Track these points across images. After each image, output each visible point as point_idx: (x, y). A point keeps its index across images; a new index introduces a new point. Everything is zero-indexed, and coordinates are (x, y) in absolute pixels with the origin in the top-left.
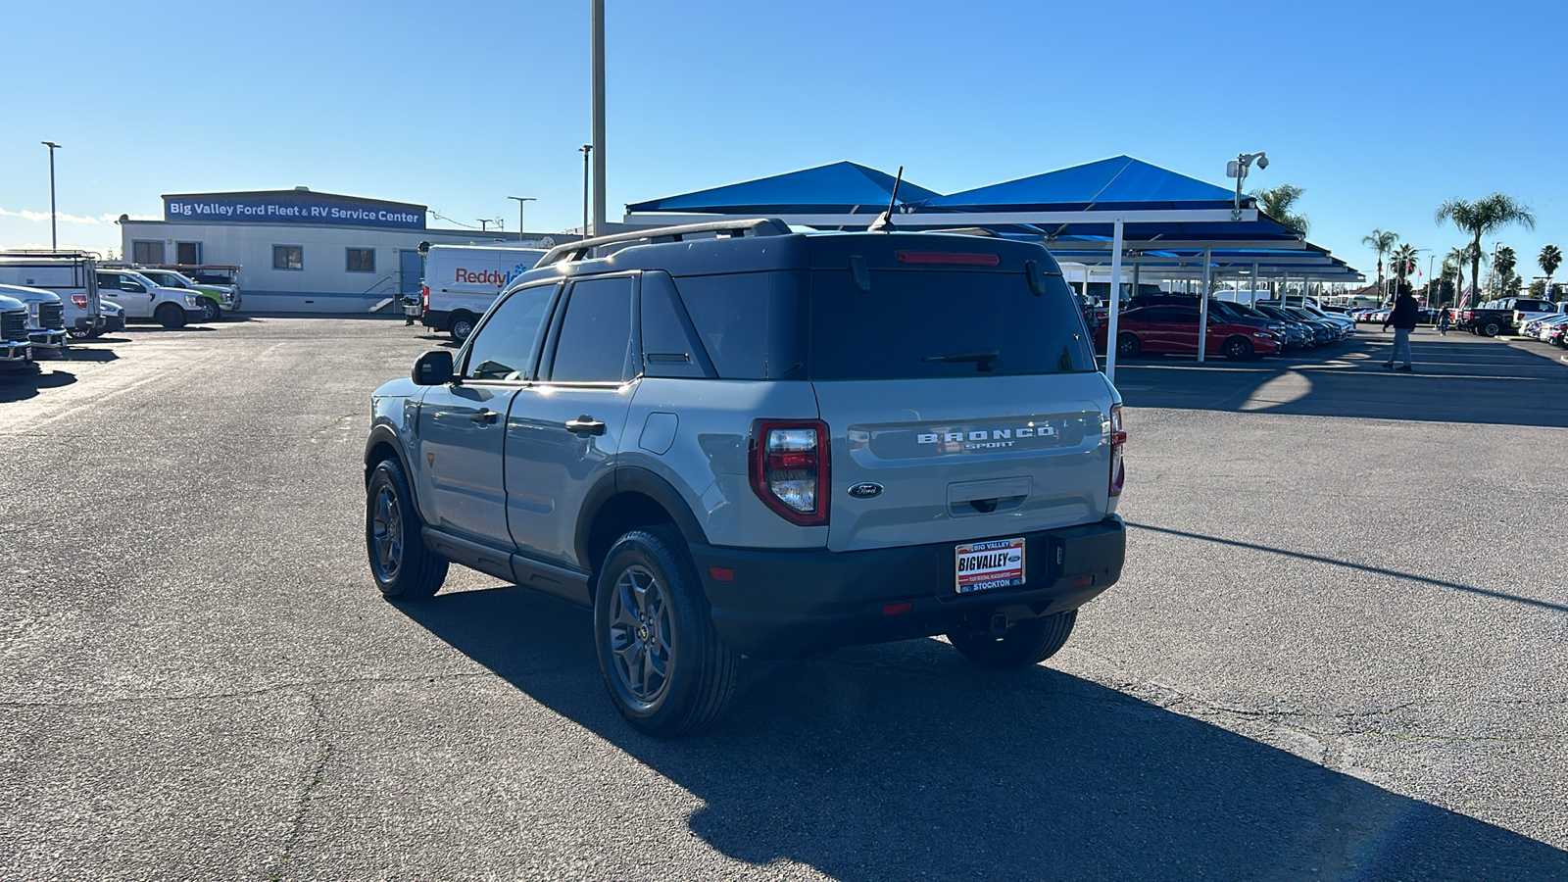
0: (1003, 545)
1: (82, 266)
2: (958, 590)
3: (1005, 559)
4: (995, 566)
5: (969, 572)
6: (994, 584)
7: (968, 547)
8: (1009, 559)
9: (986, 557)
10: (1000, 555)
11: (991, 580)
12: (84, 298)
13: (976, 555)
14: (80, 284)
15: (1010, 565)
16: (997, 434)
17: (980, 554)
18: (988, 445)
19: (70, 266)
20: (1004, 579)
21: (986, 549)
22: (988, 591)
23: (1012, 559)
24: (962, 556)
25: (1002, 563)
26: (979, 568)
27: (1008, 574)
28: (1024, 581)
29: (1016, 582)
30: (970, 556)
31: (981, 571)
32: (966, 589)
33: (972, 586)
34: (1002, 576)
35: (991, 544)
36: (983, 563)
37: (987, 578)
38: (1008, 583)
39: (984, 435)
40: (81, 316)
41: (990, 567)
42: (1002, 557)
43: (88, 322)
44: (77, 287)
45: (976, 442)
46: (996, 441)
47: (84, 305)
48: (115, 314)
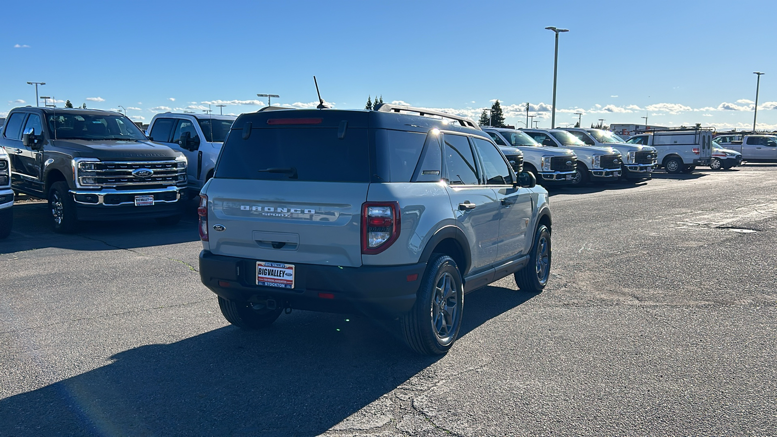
0: (281, 266)
1: (699, 134)
2: (257, 284)
3: (283, 274)
4: (277, 276)
5: (264, 276)
6: (276, 285)
7: (263, 263)
8: (286, 274)
9: (273, 270)
10: (280, 271)
11: (275, 283)
12: (698, 149)
13: (267, 268)
14: (697, 142)
15: (286, 277)
16: (279, 210)
17: (270, 268)
18: (274, 215)
19: (694, 134)
20: (282, 283)
21: (272, 266)
22: (272, 287)
23: (287, 276)
24: (260, 267)
25: (282, 275)
26: (269, 275)
27: (285, 282)
28: (293, 287)
29: (288, 287)
30: (265, 268)
31: (270, 277)
32: (260, 284)
33: (264, 283)
34: (282, 282)
35: (275, 265)
36: (271, 273)
37: (273, 281)
38: (283, 286)
39: (272, 209)
40: (695, 158)
41: (275, 276)
42: (282, 272)
43: (699, 161)
44: (695, 144)
45: (268, 212)
46: (279, 213)
47: (698, 153)
48: (734, 157)
